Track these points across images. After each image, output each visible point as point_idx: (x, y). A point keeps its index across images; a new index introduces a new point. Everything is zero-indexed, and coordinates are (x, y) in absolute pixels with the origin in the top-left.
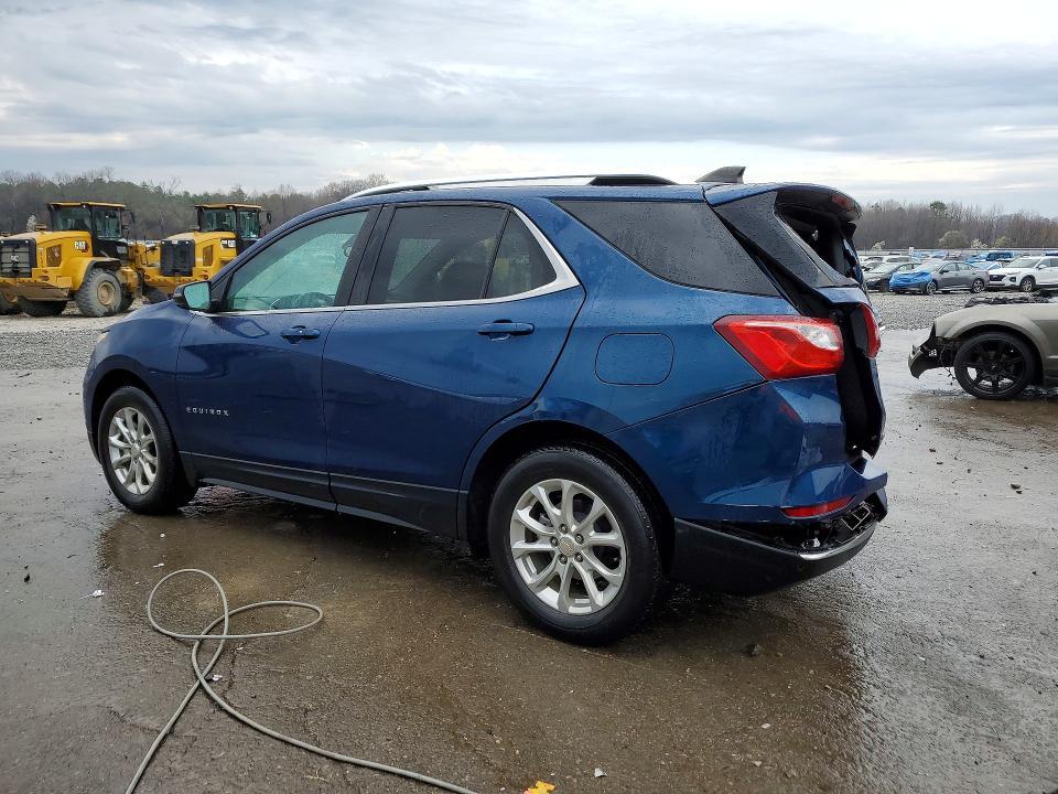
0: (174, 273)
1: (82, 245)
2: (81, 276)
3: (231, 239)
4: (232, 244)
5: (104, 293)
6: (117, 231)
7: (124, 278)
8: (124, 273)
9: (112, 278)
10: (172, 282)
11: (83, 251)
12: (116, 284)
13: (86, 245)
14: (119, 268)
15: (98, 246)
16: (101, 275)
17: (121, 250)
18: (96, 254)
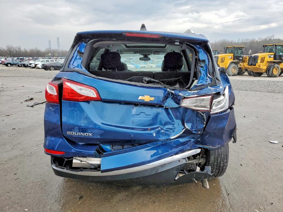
0: (251, 65)
1: (230, 57)
2: (228, 65)
3: (273, 55)
4: (273, 56)
5: (234, 70)
6: (241, 53)
7: (240, 66)
8: (240, 65)
9: (236, 66)
10: (250, 67)
11: (231, 59)
12: (237, 68)
13: (232, 57)
14: (239, 63)
15: (235, 57)
16: (233, 65)
17: (241, 58)
18: (234, 59)
